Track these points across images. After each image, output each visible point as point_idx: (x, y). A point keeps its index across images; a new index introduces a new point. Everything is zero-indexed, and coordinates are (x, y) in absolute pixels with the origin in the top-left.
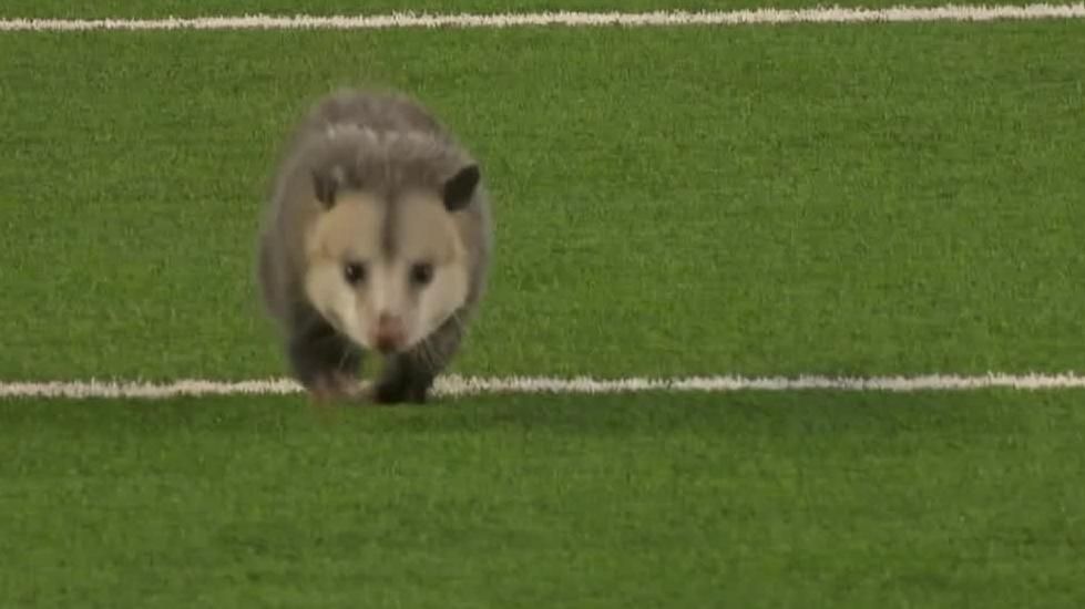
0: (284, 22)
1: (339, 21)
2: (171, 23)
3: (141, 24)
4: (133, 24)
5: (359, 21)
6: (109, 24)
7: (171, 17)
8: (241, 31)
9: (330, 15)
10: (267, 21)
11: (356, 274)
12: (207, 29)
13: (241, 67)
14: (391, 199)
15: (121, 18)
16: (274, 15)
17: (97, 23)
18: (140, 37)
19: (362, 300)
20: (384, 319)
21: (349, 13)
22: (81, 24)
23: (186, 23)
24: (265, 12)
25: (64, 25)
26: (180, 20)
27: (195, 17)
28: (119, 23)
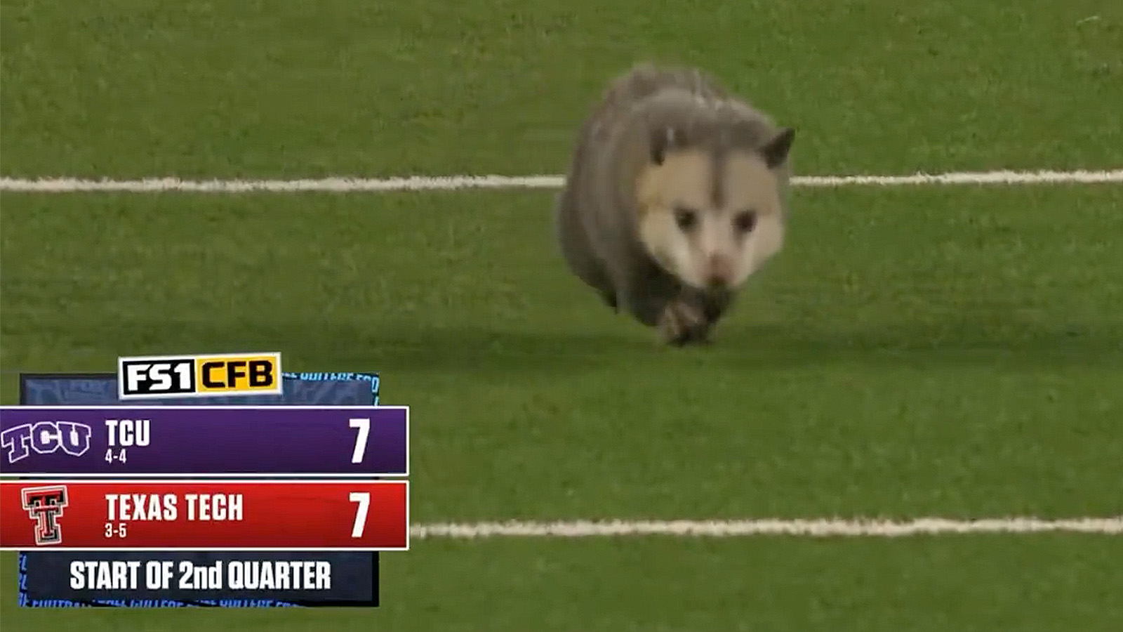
0: (1027, 177)
1: (1082, 176)
2: (919, 179)
3: (891, 180)
4: (882, 180)
5: (1100, 176)
6: (861, 180)
7: (919, 172)
8: (986, 186)
9: (1073, 170)
10: (1011, 177)
11: (687, 220)
12: (953, 185)
13: (984, 221)
14: (718, 156)
15: (871, 175)
16: (1018, 171)
17: (849, 179)
18: (889, 192)
19: (694, 244)
20: (716, 260)
21: (1091, 168)
22: (834, 181)
23: (932, 178)
24: (1009, 167)
25: (817, 180)
26: (928, 176)
27: (940, 173)
28: (870, 179)
